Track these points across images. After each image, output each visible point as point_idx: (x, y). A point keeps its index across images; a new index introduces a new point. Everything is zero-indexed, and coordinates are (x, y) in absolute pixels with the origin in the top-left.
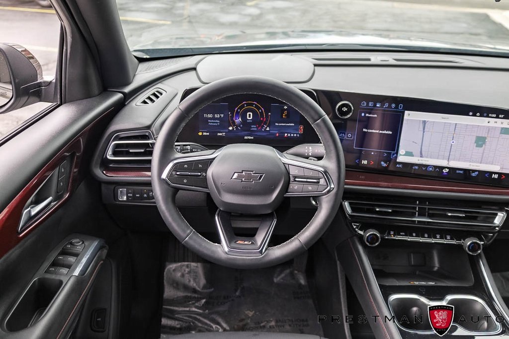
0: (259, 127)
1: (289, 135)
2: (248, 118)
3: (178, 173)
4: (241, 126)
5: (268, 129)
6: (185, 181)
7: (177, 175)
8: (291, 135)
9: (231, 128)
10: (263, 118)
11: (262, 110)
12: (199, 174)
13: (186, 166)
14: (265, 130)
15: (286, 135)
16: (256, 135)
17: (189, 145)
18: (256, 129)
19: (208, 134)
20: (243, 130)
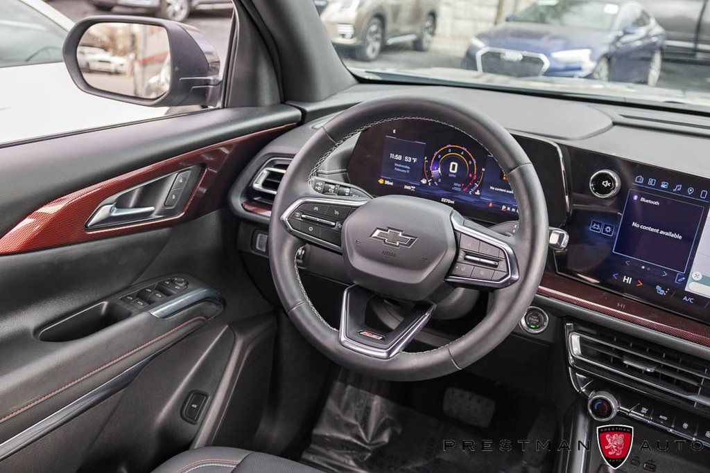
0: (465, 187)
1: (509, 209)
2: (451, 170)
3: (303, 216)
4: (440, 180)
5: (478, 193)
6: (311, 229)
7: (302, 218)
8: (511, 209)
9: (424, 181)
10: (473, 176)
11: (473, 162)
12: (333, 224)
13: (316, 208)
14: (473, 193)
15: (504, 207)
16: (460, 199)
17: (350, 188)
18: (460, 189)
19: (392, 184)
20: (441, 187)
